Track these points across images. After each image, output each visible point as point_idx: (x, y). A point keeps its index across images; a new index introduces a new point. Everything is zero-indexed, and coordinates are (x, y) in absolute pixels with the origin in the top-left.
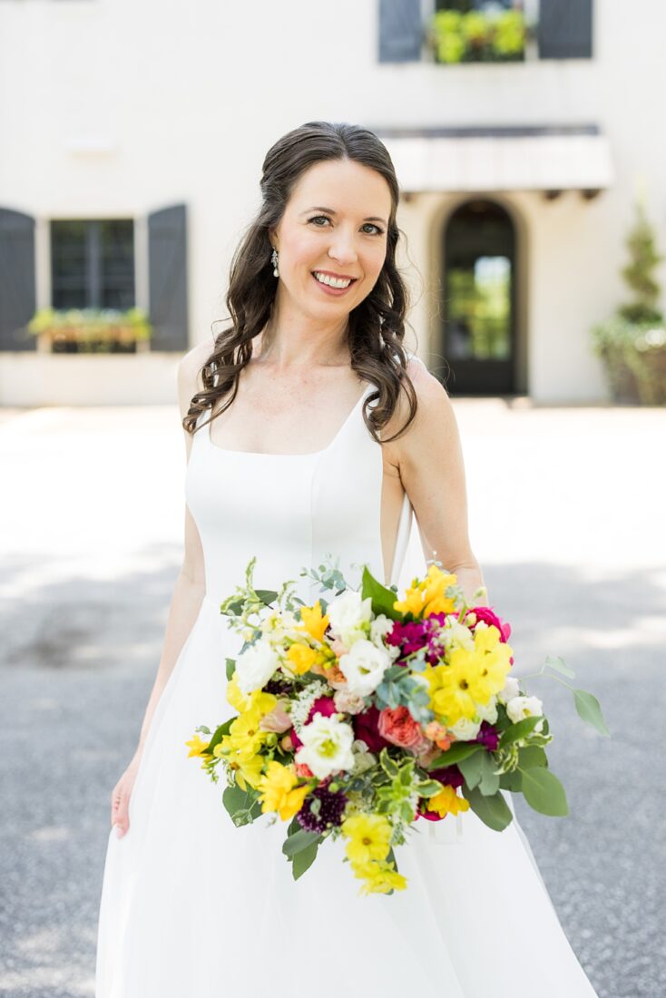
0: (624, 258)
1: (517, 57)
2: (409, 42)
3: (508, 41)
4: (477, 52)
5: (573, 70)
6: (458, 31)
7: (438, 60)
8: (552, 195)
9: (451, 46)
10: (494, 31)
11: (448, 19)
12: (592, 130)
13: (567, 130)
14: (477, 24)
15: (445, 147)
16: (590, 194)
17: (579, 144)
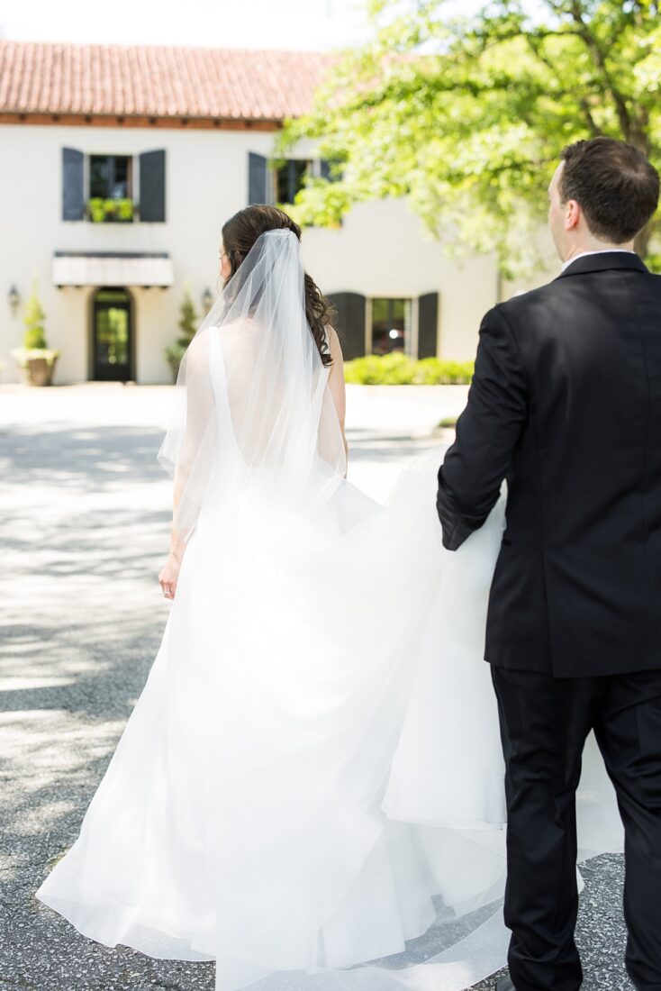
0: (180, 317)
1: (130, 221)
2: (78, 211)
3: (125, 213)
4: (111, 218)
5: (156, 228)
6: (101, 208)
7: (91, 219)
8: (147, 287)
9: (98, 214)
10: (118, 209)
11: (96, 202)
12: (165, 256)
13: (154, 255)
14: (110, 205)
15: (95, 262)
16: (164, 288)
17: (158, 264)
